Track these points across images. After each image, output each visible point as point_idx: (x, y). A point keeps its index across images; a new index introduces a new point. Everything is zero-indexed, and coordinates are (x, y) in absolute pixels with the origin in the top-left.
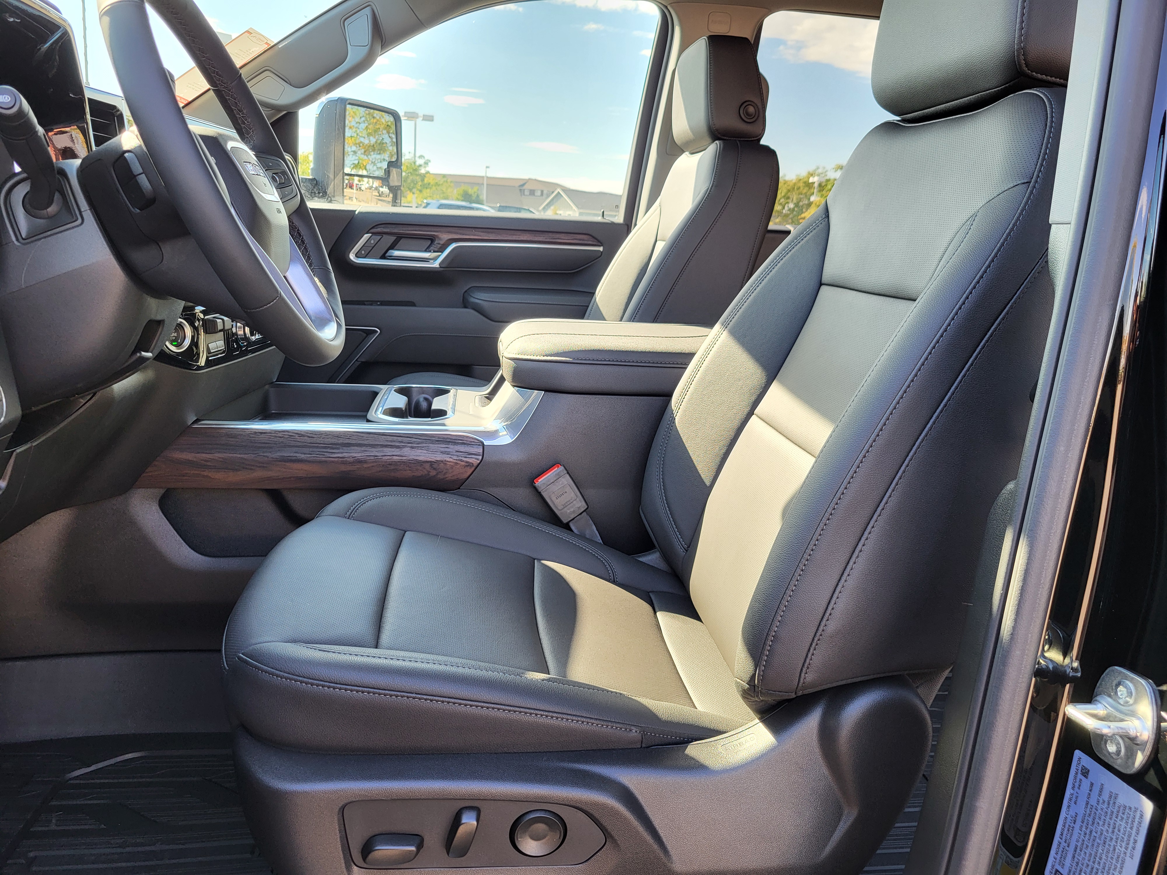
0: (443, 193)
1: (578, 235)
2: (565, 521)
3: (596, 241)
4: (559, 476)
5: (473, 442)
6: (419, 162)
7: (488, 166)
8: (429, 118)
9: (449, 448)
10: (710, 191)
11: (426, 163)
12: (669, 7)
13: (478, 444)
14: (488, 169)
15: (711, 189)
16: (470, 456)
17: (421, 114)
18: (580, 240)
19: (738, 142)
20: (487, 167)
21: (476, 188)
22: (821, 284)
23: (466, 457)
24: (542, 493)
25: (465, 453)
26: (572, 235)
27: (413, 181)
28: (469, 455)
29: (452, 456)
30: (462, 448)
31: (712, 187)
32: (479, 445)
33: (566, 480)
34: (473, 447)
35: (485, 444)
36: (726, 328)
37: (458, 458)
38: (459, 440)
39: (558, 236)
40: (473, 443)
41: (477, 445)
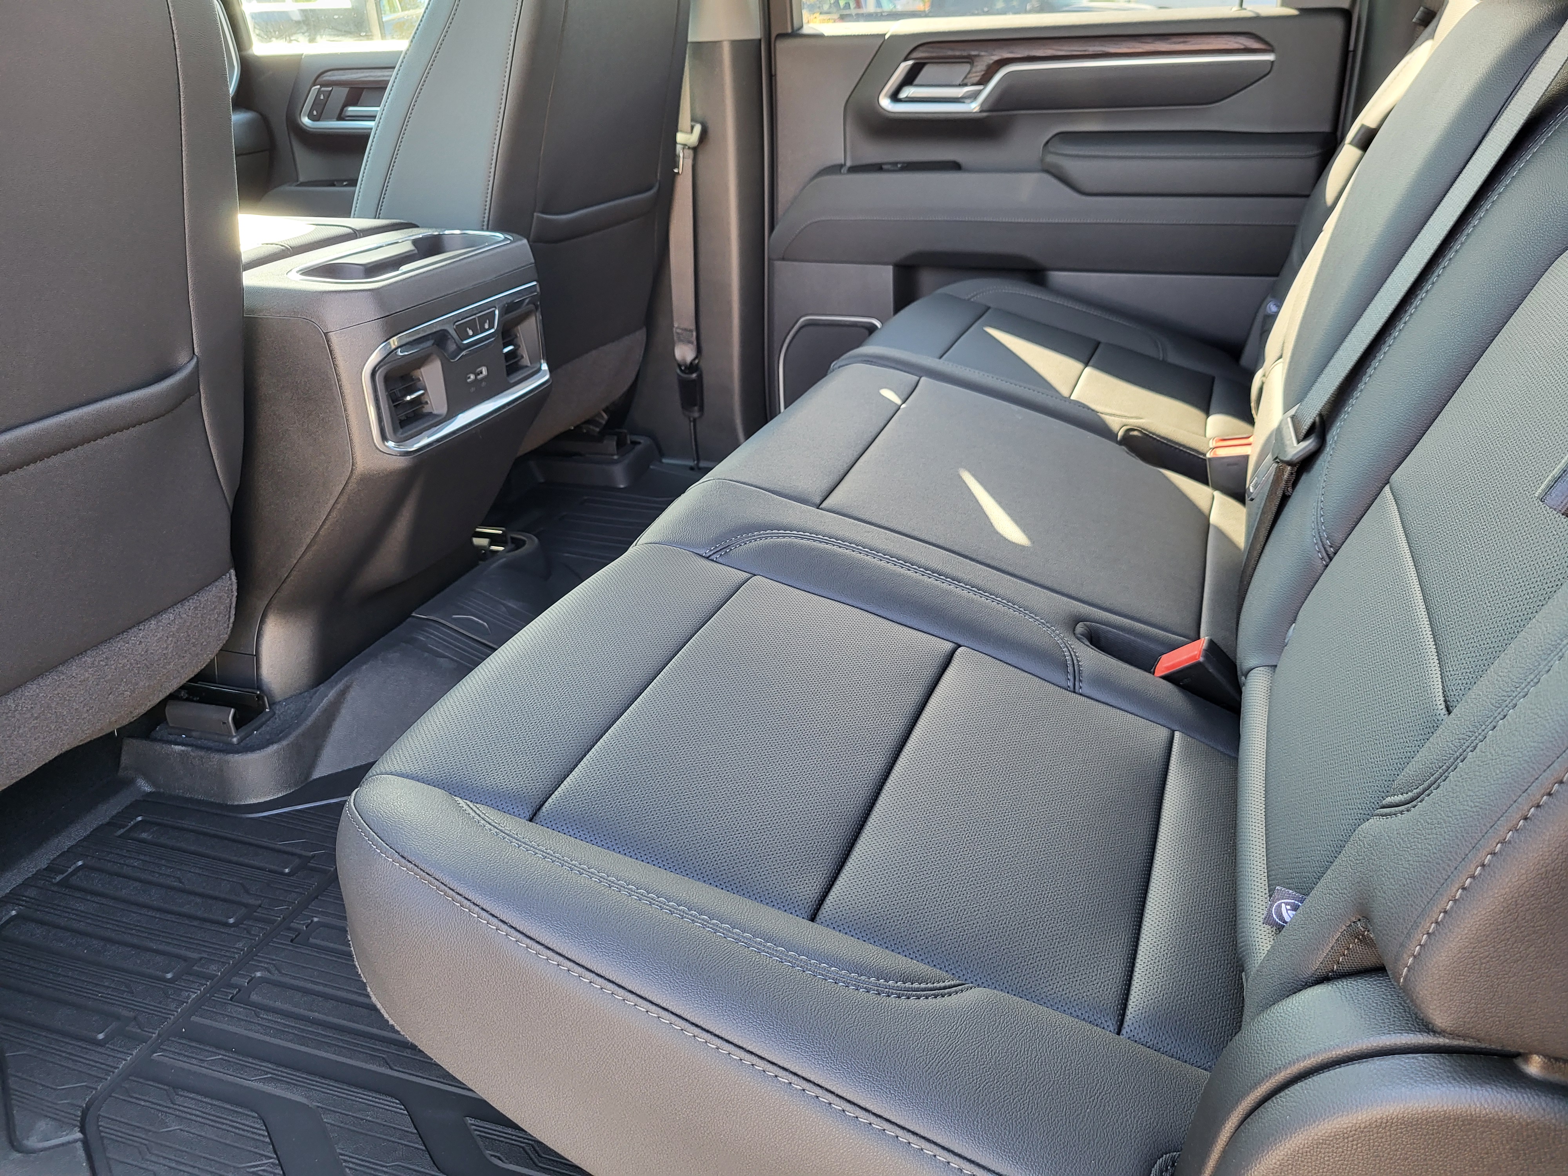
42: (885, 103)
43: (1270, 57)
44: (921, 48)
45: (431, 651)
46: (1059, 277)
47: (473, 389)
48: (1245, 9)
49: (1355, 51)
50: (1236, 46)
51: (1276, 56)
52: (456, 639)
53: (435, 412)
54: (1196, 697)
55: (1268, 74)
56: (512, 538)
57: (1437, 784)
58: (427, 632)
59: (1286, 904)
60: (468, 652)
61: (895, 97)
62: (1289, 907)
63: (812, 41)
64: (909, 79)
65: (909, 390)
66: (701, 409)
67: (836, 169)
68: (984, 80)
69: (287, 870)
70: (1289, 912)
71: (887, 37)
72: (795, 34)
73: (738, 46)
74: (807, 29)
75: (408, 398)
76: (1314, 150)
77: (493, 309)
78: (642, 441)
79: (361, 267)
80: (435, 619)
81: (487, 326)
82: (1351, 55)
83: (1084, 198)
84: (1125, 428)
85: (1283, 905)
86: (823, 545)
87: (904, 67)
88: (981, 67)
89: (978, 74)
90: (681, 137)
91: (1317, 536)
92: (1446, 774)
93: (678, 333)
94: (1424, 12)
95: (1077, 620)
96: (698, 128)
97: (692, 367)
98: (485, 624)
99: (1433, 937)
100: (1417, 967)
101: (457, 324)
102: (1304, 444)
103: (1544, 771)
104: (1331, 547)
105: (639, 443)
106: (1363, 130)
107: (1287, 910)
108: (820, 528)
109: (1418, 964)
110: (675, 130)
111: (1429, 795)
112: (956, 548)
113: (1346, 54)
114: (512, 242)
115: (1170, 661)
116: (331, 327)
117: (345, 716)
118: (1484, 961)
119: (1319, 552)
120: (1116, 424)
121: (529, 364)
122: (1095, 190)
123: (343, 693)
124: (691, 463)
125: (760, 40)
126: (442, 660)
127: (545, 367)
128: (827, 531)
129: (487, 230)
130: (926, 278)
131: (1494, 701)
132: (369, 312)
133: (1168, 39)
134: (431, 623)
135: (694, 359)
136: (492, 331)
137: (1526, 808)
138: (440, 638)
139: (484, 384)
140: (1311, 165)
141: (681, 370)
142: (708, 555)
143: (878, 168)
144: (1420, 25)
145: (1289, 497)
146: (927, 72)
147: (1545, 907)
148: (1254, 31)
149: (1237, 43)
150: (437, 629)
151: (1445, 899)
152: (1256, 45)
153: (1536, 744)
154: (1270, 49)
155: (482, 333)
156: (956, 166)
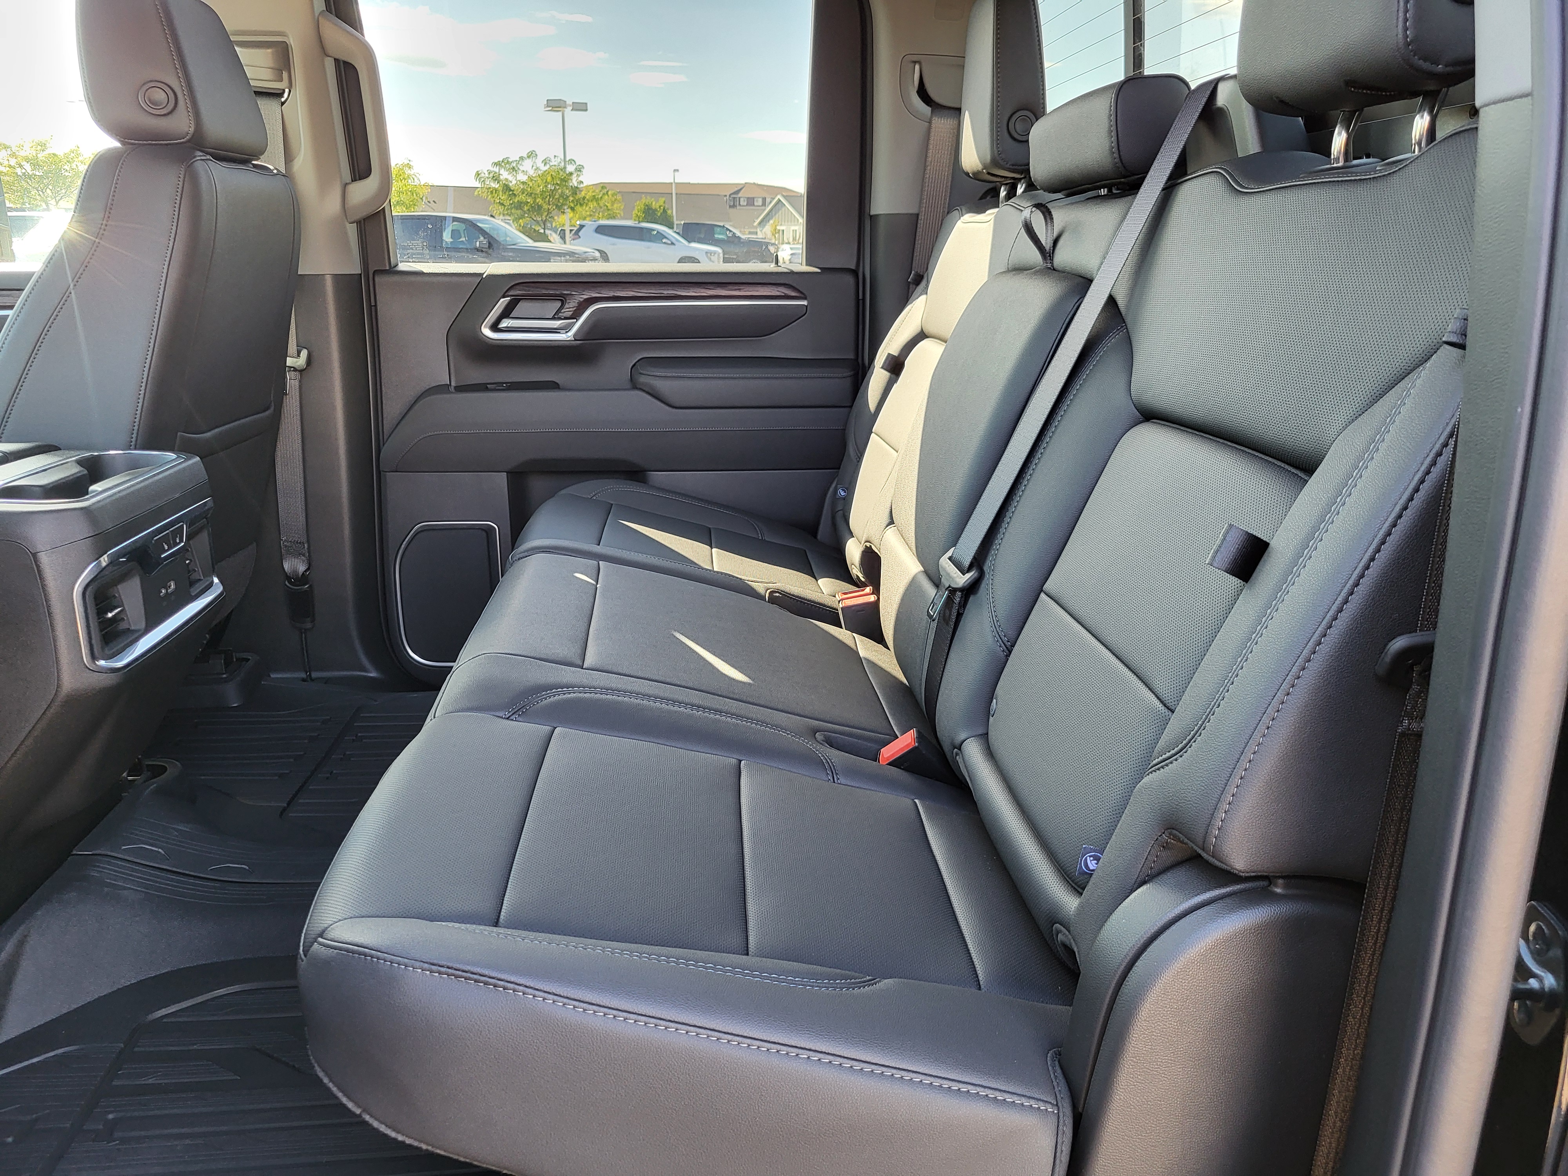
0: (608, 210)
6: (570, 168)
7: (676, 168)
8: (581, 107)
11: (579, 169)
14: (676, 173)
17: (569, 102)
20: (676, 170)
21: (662, 201)
27: (561, 196)
42: (487, 332)
43: (805, 303)
44: (517, 287)
45: (109, 885)
46: (658, 477)
47: (165, 603)
48: (780, 266)
49: (864, 299)
50: (778, 294)
51: (808, 301)
52: (133, 870)
53: (133, 628)
54: (916, 775)
55: (806, 313)
56: (148, 766)
57: (1199, 732)
58: (99, 867)
59: (1090, 856)
60: (152, 881)
61: (495, 327)
62: (1092, 858)
63: (412, 278)
64: (506, 313)
65: (596, 572)
66: (313, 621)
67: (442, 389)
68: (576, 316)
69: (10, 1140)
70: (1092, 862)
71: (484, 276)
72: (392, 271)
73: (338, 279)
74: (403, 267)
75: (110, 615)
76: (848, 373)
77: (182, 523)
78: (250, 658)
79: (41, 488)
80: (103, 852)
81: (178, 541)
82: (861, 302)
83: (674, 410)
84: (769, 591)
85: (1088, 858)
86: (604, 696)
87: (503, 302)
88: (571, 305)
89: (571, 309)
90: (290, 361)
91: (997, 636)
92: (1204, 725)
93: (286, 546)
94: (914, 275)
95: (815, 731)
96: (304, 353)
97: (303, 579)
98: (160, 850)
99: (1228, 813)
100: (1221, 834)
101: (155, 538)
102: (968, 576)
103: (1273, 699)
104: (1008, 641)
105: (249, 659)
106: (890, 359)
107: (1091, 861)
108: (595, 684)
109: (1222, 833)
110: (286, 356)
111: (1195, 742)
112: (703, 688)
113: (859, 303)
114: (186, 460)
115: (889, 752)
116: (40, 547)
117: (26, 968)
118: (1258, 819)
119: (1000, 647)
120: (760, 588)
121: (202, 578)
122: (684, 405)
123: (21, 943)
124: (303, 675)
125: (361, 274)
126: (126, 892)
127: (216, 580)
128: (601, 685)
129: (135, 449)
130: (537, 485)
131: (1220, 679)
132: (81, 530)
133: (726, 287)
134: (99, 857)
135: (306, 571)
136: (183, 544)
137: (1268, 722)
138: (115, 871)
139: (173, 598)
140: (847, 383)
141: (290, 582)
142: (507, 716)
143: (483, 388)
144: (913, 283)
145: (962, 614)
146: (522, 308)
147: (1284, 777)
148: (791, 283)
149: (778, 291)
150: (109, 863)
151: (1233, 788)
152: (793, 294)
153: (1264, 687)
154: (805, 298)
155: (175, 546)
156: (553, 386)
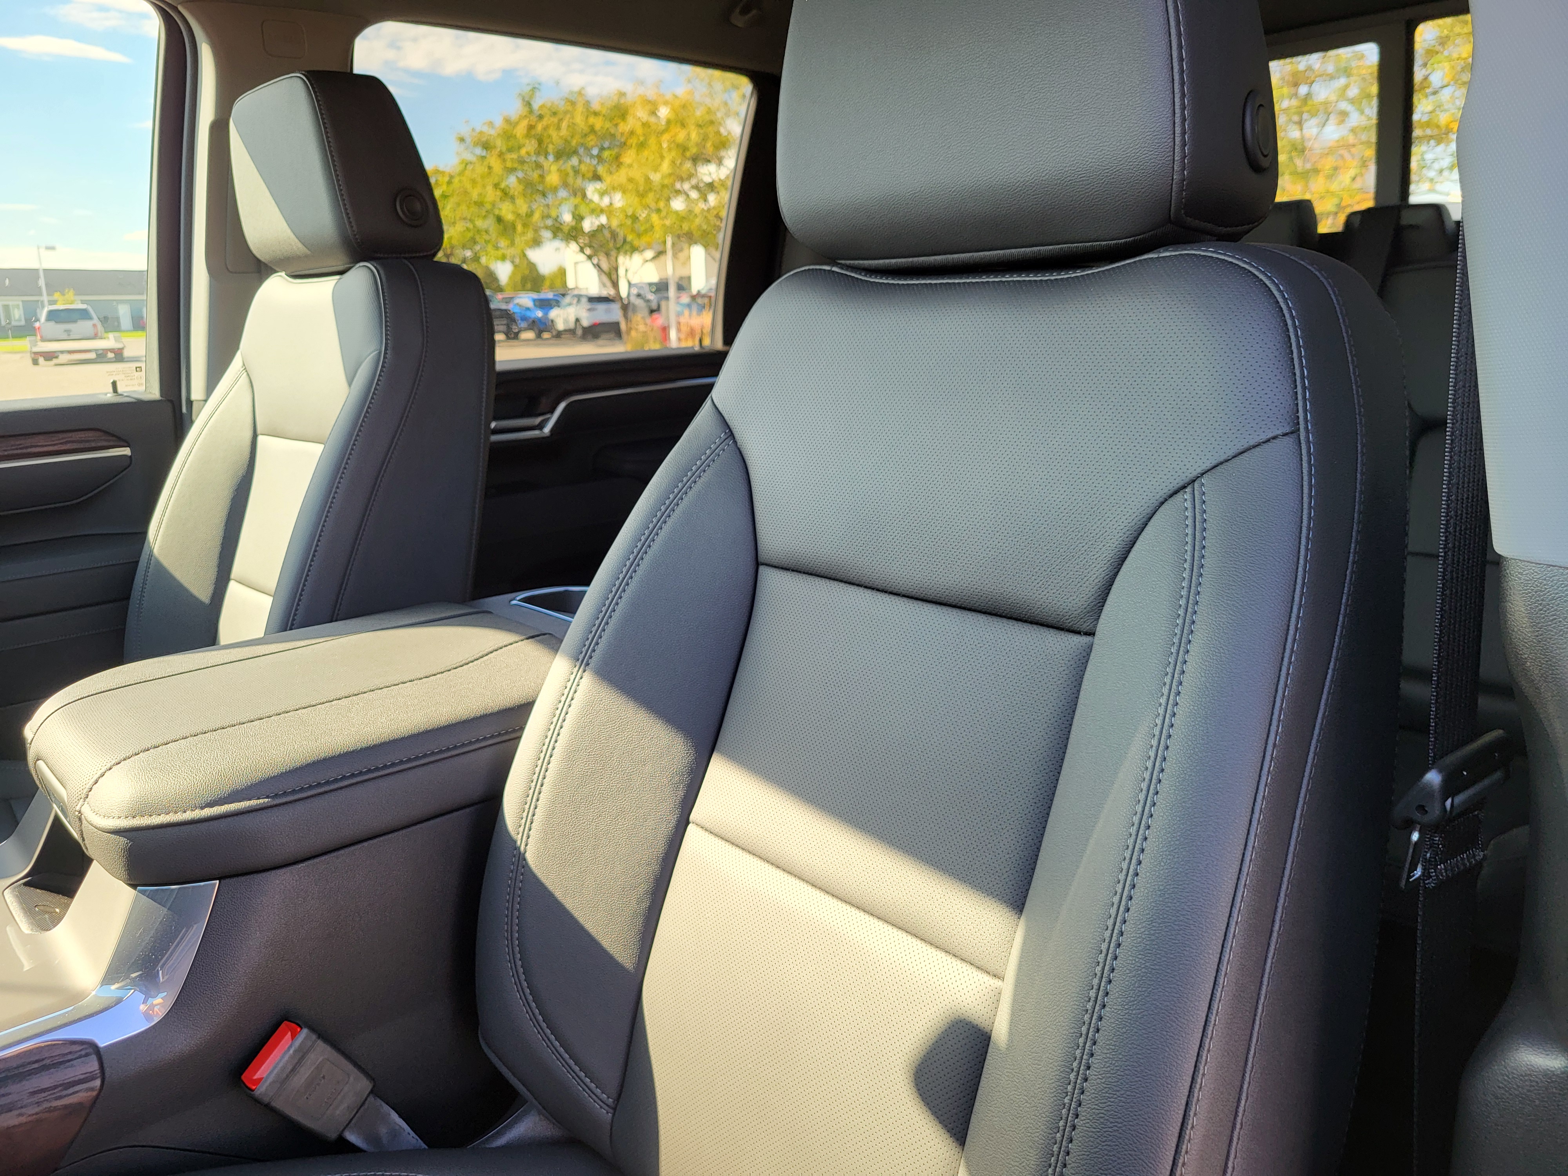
1: (73, 434)
2: (333, 1135)
3: (114, 438)
4: (302, 1055)
5: (70, 1053)
9: (10, 1094)
10: (385, 358)
12: (180, 8)
13: (83, 1053)
15: (385, 353)
16: (71, 1090)
18: (81, 442)
19: (406, 262)
22: (758, 564)
23: (60, 1098)
24: (273, 1104)
25: (56, 1087)
26: (61, 436)
28: (66, 1089)
29: (23, 1110)
30: (45, 1080)
31: (386, 349)
32: (87, 1055)
33: (322, 1052)
34: (72, 1066)
35: (102, 1044)
36: (587, 664)
37: (41, 1108)
38: (29, 1063)
39: (28, 441)
40: (70, 1057)
41: (80, 1057)
